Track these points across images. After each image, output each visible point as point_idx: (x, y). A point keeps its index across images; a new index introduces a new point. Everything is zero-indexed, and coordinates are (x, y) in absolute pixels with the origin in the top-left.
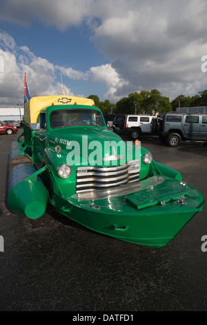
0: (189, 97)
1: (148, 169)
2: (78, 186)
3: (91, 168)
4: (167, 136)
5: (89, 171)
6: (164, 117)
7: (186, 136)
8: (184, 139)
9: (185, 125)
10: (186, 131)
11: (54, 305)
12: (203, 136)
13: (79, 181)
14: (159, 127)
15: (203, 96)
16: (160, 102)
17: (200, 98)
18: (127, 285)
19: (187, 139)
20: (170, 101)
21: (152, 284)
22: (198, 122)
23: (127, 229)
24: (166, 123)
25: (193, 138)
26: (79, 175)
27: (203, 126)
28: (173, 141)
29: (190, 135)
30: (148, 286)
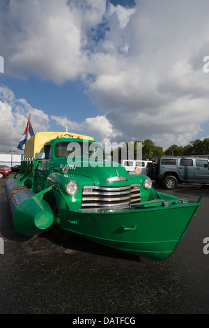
0: (181, 147)
1: (148, 194)
2: (83, 205)
3: (97, 188)
4: (164, 178)
5: (94, 190)
6: (159, 160)
7: (182, 179)
8: (180, 182)
9: (180, 168)
10: (181, 173)
11: (63, 309)
12: (198, 178)
13: (84, 199)
14: (155, 170)
15: (195, 146)
16: (154, 152)
17: (192, 148)
18: (136, 292)
19: (183, 182)
20: (164, 151)
21: (162, 291)
22: (192, 165)
23: (135, 228)
24: (162, 166)
25: (189, 180)
26: (84, 193)
27: (197, 169)
28: (170, 184)
29: (186, 177)
30: (159, 292)
